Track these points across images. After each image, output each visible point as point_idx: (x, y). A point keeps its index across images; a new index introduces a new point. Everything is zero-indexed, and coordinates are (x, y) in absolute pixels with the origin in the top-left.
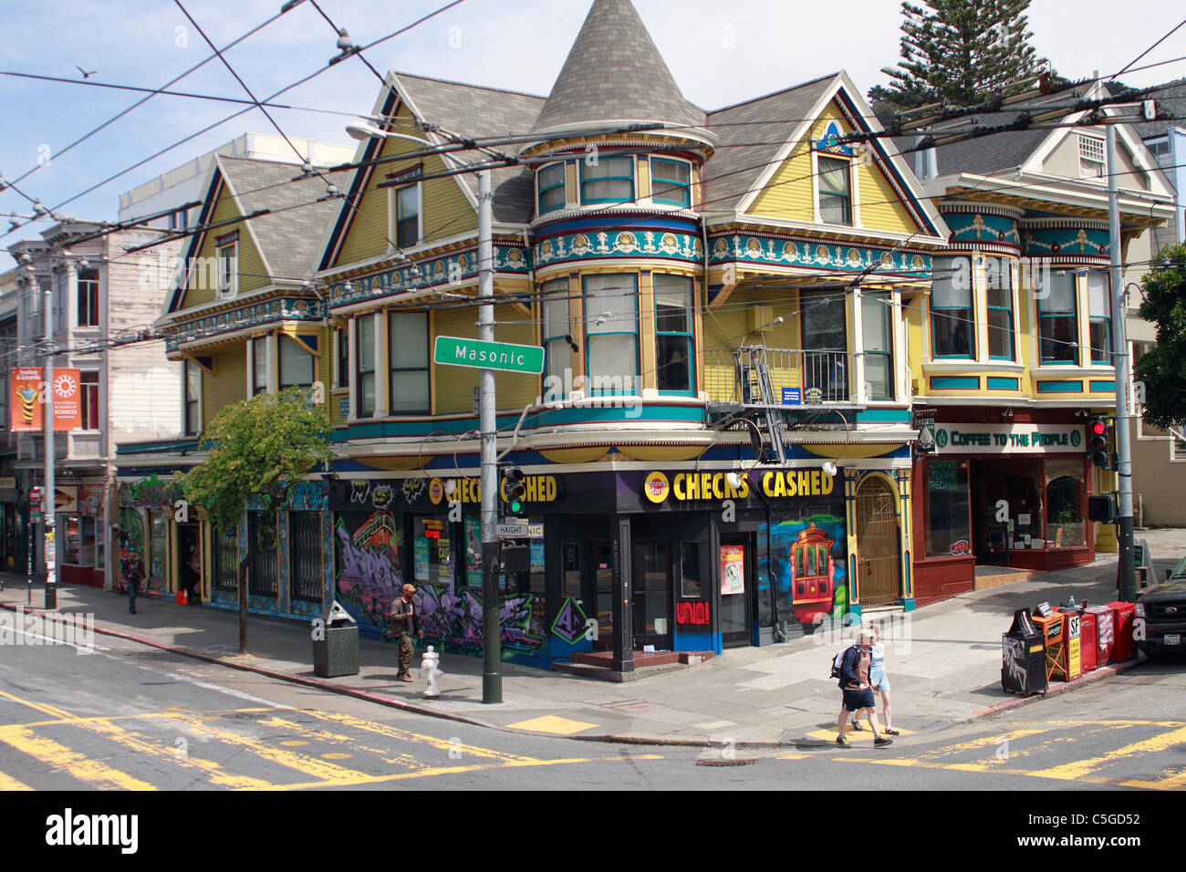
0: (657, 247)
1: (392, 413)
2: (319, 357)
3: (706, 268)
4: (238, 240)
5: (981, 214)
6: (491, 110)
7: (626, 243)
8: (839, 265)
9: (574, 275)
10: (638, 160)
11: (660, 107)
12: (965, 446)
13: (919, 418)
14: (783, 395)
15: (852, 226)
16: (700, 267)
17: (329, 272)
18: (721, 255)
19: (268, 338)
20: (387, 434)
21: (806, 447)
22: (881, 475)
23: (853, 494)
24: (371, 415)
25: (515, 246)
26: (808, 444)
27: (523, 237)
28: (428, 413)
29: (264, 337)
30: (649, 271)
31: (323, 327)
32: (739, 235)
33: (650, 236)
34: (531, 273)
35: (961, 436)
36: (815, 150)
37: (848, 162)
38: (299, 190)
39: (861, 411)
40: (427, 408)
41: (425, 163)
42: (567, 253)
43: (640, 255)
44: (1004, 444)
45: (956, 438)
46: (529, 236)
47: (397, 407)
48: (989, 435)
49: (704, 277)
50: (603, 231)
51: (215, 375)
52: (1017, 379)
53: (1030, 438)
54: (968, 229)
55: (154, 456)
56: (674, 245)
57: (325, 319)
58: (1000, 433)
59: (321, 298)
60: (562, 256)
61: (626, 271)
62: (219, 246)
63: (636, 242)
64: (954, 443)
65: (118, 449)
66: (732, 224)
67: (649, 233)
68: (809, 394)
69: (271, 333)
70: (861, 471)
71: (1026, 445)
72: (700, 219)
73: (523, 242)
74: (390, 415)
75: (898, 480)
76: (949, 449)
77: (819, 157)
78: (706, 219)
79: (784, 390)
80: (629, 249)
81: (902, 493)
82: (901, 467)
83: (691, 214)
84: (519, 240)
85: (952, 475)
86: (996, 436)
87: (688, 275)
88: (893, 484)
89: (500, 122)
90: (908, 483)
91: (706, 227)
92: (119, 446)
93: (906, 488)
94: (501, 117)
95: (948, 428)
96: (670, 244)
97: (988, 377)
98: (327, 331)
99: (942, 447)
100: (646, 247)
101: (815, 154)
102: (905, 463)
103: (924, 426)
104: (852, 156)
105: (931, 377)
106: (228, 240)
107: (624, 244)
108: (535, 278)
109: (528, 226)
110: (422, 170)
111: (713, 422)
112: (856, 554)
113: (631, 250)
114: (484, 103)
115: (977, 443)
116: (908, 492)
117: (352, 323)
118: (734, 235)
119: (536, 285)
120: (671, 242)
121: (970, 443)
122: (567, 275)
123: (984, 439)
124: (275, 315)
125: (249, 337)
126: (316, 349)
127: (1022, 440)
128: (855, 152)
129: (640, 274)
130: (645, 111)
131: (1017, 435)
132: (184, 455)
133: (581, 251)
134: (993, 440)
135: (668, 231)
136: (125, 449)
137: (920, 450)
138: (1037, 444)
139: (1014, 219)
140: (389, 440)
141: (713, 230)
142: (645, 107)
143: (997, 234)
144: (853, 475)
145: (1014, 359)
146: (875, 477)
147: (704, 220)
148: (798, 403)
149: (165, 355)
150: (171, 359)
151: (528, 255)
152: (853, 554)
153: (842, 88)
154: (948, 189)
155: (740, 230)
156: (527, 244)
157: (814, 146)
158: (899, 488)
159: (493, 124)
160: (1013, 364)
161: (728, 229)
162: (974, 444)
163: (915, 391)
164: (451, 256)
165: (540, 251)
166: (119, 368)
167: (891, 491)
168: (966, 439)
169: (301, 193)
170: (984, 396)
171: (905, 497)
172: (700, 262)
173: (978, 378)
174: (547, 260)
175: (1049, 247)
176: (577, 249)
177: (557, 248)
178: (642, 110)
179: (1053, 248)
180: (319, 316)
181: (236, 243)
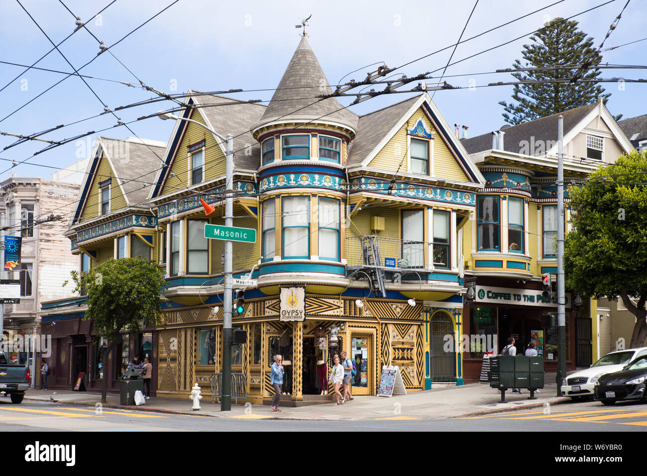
0: (321, 183)
1: (188, 272)
2: (153, 248)
3: (348, 195)
4: (111, 184)
5: (507, 173)
6: (243, 112)
7: (305, 179)
8: (421, 196)
9: (278, 196)
10: (312, 137)
11: (325, 110)
12: (496, 299)
13: (468, 282)
14: (386, 262)
15: (429, 175)
16: (344, 195)
17: (158, 199)
18: (355, 188)
19: (126, 237)
20: (185, 284)
21: (401, 292)
22: (446, 311)
23: (428, 320)
24: (177, 275)
25: (250, 182)
26: (402, 291)
27: (254, 178)
28: (207, 274)
29: (123, 236)
30: (316, 195)
31: (156, 231)
32: (364, 177)
33: (317, 176)
34: (258, 197)
35: (493, 293)
36: (409, 135)
37: (428, 141)
38: (145, 158)
39: (429, 273)
40: (207, 271)
41: (207, 139)
42: (275, 185)
43: (312, 186)
44: (519, 300)
45: (490, 295)
46: (257, 177)
47: (191, 270)
48: (510, 294)
49: (346, 200)
50: (293, 174)
51: (98, 261)
52: (525, 263)
53: (536, 298)
54: (499, 180)
55: (63, 308)
56: (330, 182)
57: (156, 226)
58: (517, 294)
59: (155, 215)
60: (272, 187)
61: (304, 194)
62: (100, 188)
63: (309, 180)
64: (489, 297)
65: (43, 307)
66: (360, 171)
67: (317, 175)
68: (400, 262)
69: (127, 234)
70: (433, 308)
71: (533, 301)
72: (345, 169)
73: (254, 180)
74: (187, 274)
75: (455, 314)
76: (485, 300)
77: (411, 138)
78: (348, 169)
79: (386, 259)
80: (306, 183)
81: (457, 322)
82: (457, 308)
83: (341, 166)
84: (252, 179)
85: (488, 315)
86: (515, 295)
87: (337, 198)
88: (452, 316)
89: (248, 118)
90: (461, 316)
91: (348, 174)
92: (43, 304)
93: (459, 319)
94: (249, 116)
95: (486, 289)
96: (328, 181)
97: (507, 261)
98: (158, 233)
99: (482, 299)
100: (315, 182)
101: (409, 137)
102: (459, 305)
103: (470, 286)
104: (431, 139)
105: (476, 261)
106: (105, 184)
107: (303, 180)
108: (260, 199)
109: (256, 172)
110: (205, 143)
111: (348, 275)
112: (429, 352)
113: (307, 184)
114: (240, 109)
115: (503, 298)
116: (461, 321)
117: (168, 226)
118: (362, 177)
119: (260, 203)
120: (328, 180)
121: (499, 298)
122: (275, 196)
123: (507, 296)
124: (129, 224)
125: (115, 237)
126: (151, 243)
127: (531, 299)
128: (432, 137)
129: (311, 196)
130: (316, 111)
131: (528, 296)
132: (79, 306)
133: (280, 184)
134: (512, 297)
135: (327, 174)
136: (47, 305)
137: (469, 299)
138: (540, 301)
139: (526, 176)
140: (185, 287)
141: (352, 175)
142: (316, 109)
143: (516, 184)
144: (428, 310)
145: (524, 252)
146: (442, 312)
147: (347, 170)
148: (394, 266)
149: (71, 252)
150: (74, 254)
151: (256, 186)
152: (427, 352)
153: (425, 101)
154: (486, 158)
155: (365, 175)
156: (256, 182)
157: (409, 132)
158: (455, 319)
159: (244, 120)
160: (523, 255)
161: (358, 174)
162: (501, 299)
163: (466, 267)
164: (218, 188)
165: (262, 183)
166: (44, 261)
167: (451, 320)
168: (496, 296)
169: (147, 160)
170: (504, 272)
171: (459, 324)
172: (345, 192)
173: (502, 261)
174: (265, 189)
175: (550, 193)
176: (279, 183)
177: (270, 182)
178: (315, 111)
179: (552, 193)
180: (153, 225)
181: (110, 185)
